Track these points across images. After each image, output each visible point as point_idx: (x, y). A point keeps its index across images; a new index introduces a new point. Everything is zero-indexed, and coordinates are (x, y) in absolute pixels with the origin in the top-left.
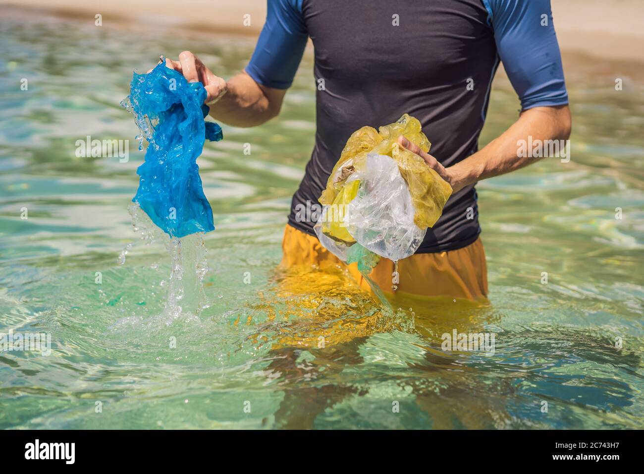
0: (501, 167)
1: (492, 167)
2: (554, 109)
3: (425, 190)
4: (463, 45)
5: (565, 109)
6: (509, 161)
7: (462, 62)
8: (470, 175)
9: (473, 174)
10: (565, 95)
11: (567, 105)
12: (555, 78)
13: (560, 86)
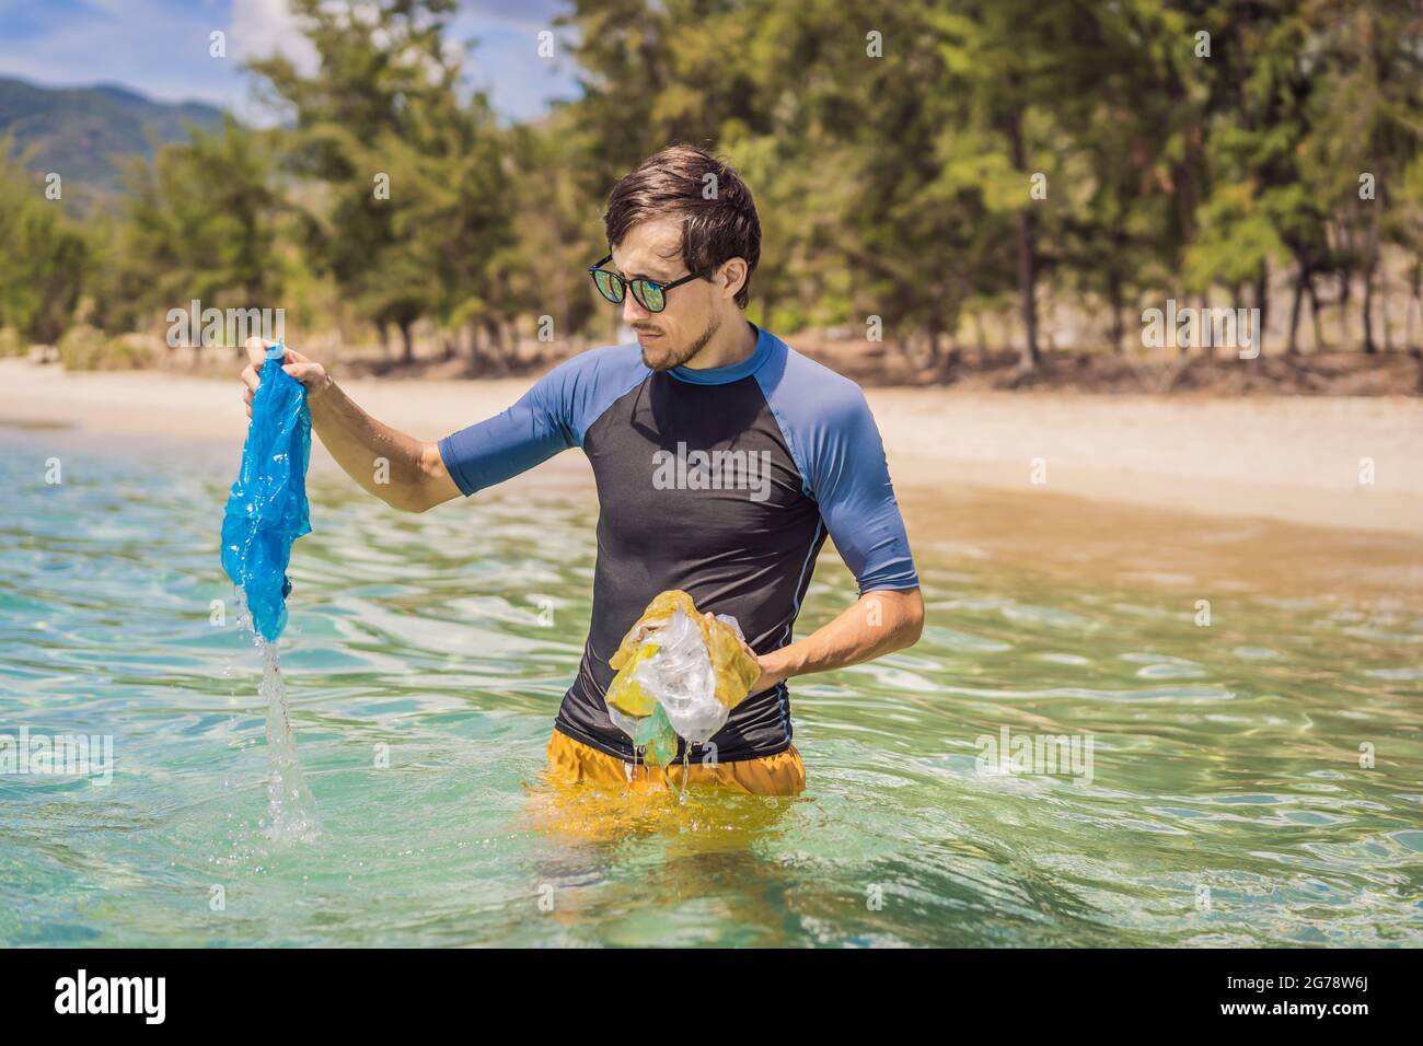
0: (828, 660)
1: (814, 659)
2: (898, 594)
3: (730, 659)
4: (767, 514)
5: (915, 593)
6: (839, 652)
7: (762, 533)
8: (787, 667)
9: (792, 664)
10: (914, 576)
11: (917, 588)
12: (897, 556)
13: (907, 565)
